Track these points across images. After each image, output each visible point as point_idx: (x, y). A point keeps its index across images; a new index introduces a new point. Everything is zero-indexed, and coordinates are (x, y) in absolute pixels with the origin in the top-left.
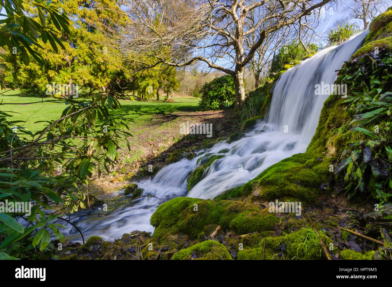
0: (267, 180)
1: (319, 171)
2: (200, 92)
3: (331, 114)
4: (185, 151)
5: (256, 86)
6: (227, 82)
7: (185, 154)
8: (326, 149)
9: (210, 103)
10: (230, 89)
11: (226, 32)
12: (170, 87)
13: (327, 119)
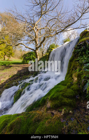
0: (53, 97)
1: (74, 89)
2: (23, 57)
3: (72, 64)
4: (14, 82)
5: (43, 56)
6: (32, 54)
7: (14, 83)
8: (73, 78)
9: (26, 61)
10: (34, 56)
11: (32, 36)
12: (10, 55)
13: (71, 66)
